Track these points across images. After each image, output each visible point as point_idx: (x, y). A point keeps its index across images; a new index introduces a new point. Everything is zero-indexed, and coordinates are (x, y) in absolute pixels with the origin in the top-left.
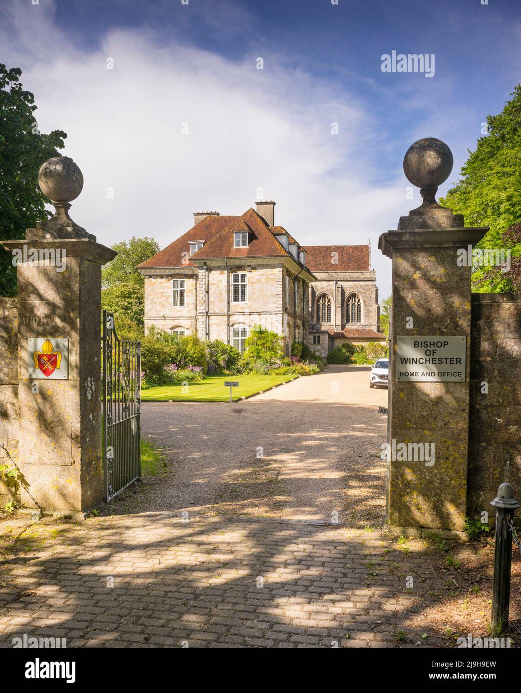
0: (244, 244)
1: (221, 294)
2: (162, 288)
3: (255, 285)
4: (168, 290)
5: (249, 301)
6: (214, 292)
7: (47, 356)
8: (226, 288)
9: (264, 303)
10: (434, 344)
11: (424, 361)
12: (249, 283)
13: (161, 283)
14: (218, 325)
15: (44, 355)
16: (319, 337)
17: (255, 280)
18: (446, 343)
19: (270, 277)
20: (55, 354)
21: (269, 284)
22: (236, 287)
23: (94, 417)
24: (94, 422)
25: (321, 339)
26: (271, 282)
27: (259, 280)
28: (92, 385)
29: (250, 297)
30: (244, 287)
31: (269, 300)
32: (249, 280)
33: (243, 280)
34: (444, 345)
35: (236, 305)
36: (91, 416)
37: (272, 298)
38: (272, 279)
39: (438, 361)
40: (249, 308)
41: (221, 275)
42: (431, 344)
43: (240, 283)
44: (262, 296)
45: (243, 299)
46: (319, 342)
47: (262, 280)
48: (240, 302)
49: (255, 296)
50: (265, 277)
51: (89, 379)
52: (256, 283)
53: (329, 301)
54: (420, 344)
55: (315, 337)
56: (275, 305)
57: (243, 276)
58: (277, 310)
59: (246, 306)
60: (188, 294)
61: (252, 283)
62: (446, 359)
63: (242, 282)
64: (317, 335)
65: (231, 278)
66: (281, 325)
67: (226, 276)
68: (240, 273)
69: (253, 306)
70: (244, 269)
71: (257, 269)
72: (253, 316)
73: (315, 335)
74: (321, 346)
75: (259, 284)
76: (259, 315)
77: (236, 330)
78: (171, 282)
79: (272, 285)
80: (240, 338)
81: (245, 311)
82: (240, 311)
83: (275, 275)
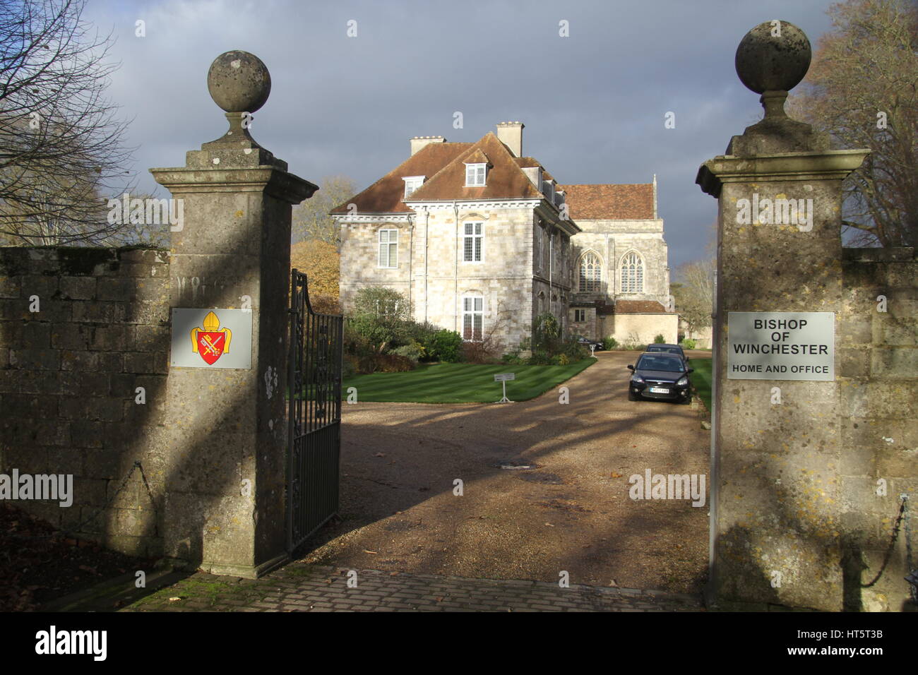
0: (480, 180)
1: (447, 251)
2: (366, 241)
3: (495, 238)
4: (373, 244)
5: (487, 259)
6: (438, 248)
7: (211, 334)
8: (454, 243)
9: (507, 263)
10: (785, 324)
11: (770, 349)
12: (487, 235)
13: (363, 235)
14: (443, 293)
15: (205, 334)
16: (583, 312)
17: (495, 232)
18: (803, 323)
19: (517, 227)
20: (223, 331)
21: (514, 237)
22: (468, 242)
23: (274, 424)
24: (275, 433)
25: (586, 315)
26: (517, 234)
27: (500, 231)
28: (274, 377)
29: (488, 255)
30: (478, 240)
31: (515, 260)
32: (486, 232)
33: (478, 231)
34: (801, 325)
35: (468, 266)
36: (271, 424)
37: (519, 256)
38: (518, 230)
39: (791, 350)
40: (486, 270)
41: (448, 224)
42: (780, 324)
43: (474, 236)
44: (505, 253)
45: (478, 258)
46: (583, 319)
47: (505, 231)
48: (474, 262)
49: (494, 254)
50: (509, 227)
51: (270, 368)
52: (496, 235)
53: (598, 261)
54: (763, 324)
55: (577, 312)
56: (522, 266)
57: (479, 226)
58: (526, 273)
59: (482, 267)
60: (401, 250)
61: (491, 236)
62: (804, 346)
63: (477, 233)
64: (580, 309)
65: (462, 229)
66: (531, 294)
67: (454, 225)
68: (474, 221)
69: (492, 268)
70: (481, 216)
71: (498, 216)
72: (492, 281)
73: (577, 309)
74: (585, 325)
75: (501, 238)
76: (498, 279)
77: (467, 301)
78: (378, 233)
79: (519, 238)
80: (473, 311)
81: (480, 274)
82: (473, 273)
83: (523, 224)
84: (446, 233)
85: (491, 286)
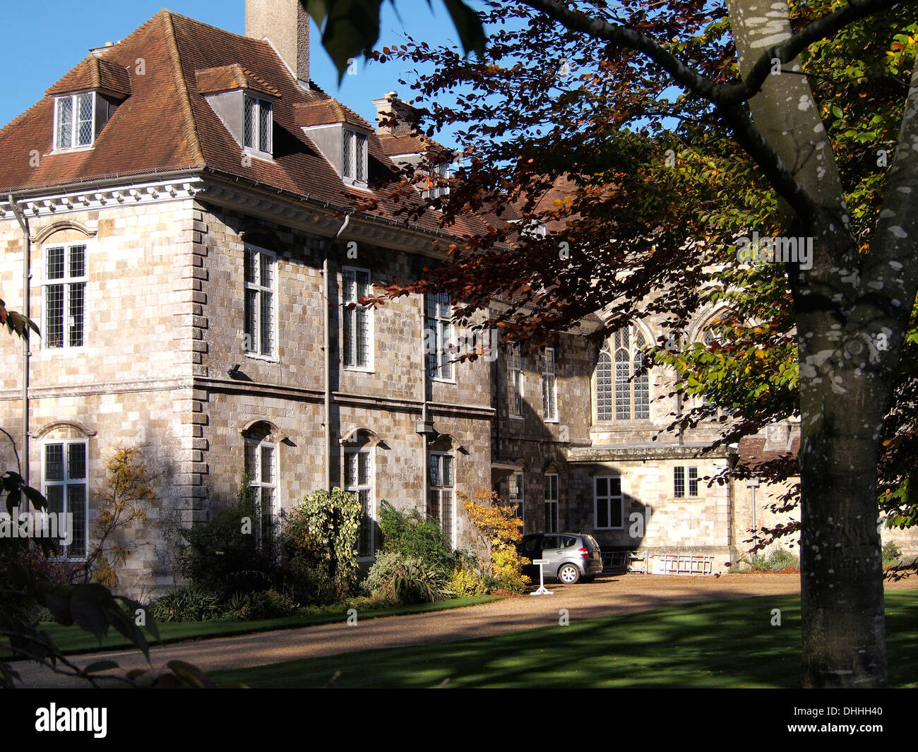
0: (84, 139)
3: (111, 284)
8: (24, 302)
9: (137, 349)
12: (96, 278)
16: (692, 470)
17: (110, 267)
19: (157, 251)
21: (153, 279)
22: (54, 296)
26: (159, 270)
27: (122, 265)
29: (96, 328)
30: (78, 290)
31: (154, 338)
32: (95, 267)
33: (78, 269)
35: (54, 359)
37: (163, 327)
38: (162, 260)
40: (92, 370)
41: (10, 254)
43: (67, 280)
44: (133, 323)
45: (77, 338)
46: (693, 490)
47: (133, 264)
48: (67, 350)
49: (111, 326)
50: (139, 253)
52: (112, 277)
55: (679, 472)
57: (78, 253)
58: (177, 372)
59: (83, 361)
61: (102, 277)
63: (74, 274)
64: (686, 464)
65: (40, 265)
66: (189, 429)
67: (22, 253)
68: (66, 241)
69: (105, 361)
70: (78, 228)
71: (118, 224)
72: (104, 397)
73: (678, 463)
74: (702, 506)
75: (124, 281)
76: (119, 393)
77: (53, 453)
79: (162, 281)
80: (67, 481)
81: (80, 379)
82: (64, 379)
83: (169, 240)
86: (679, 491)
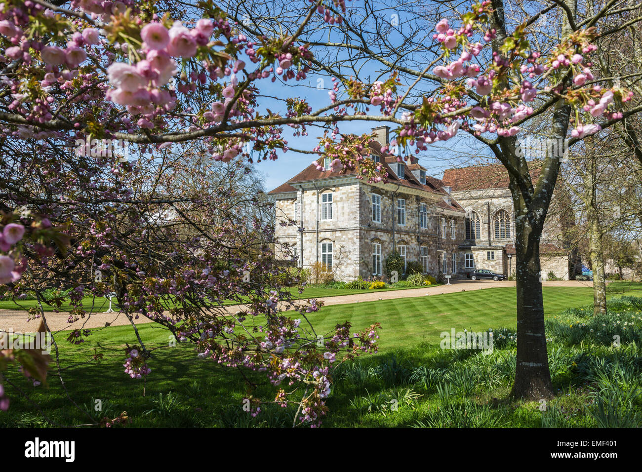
1: (313, 213)
2: (288, 210)
3: (338, 203)
4: (292, 212)
5: (335, 217)
6: (308, 211)
8: (316, 208)
9: (345, 220)
12: (334, 202)
13: (287, 206)
14: (311, 241)
16: (493, 253)
17: (338, 199)
19: (350, 195)
21: (349, 202)
22: (325, 206)
25: (495, 255)
26: (351, 200)
27: (341, 198)
29: (335, 214)
30: (330, 205)
31: (349, 217)
32: (334, 199)
33: (330, 199)
35: (324, 222)
37: (352, 214)
38: (351, 197)
40: (334, 225)
41: (313, 196)
43: (327, 202)
44: (344, 213)
45: (330, 217)
46: (493, 258)
47: (344, 198)
48: (328, 220)
49: (339, 214)
50: (346, 195)
52: (339, 201)
55: (489, 253)
56: (354, 221)
57: (330, 196)
58: (355, 226)
59: (332, 222)
61: (336, 202)
63: (329, 201)
64: (490, 251)
65: (321, 198)
66: (359, 240)
67: (316, 196)
68: (327, 193)
70: (330, 189)
71: (340, 188)
72: (337, 232)
73: (488, 251)
74: (494, 262)
75: (342, 203)
76: (341, 231)
77: (324, 246)
78: (294, 204)
79: (352, 203)
80: (327, 253)
81: (331, 227)
82: (327, 227)
83: (353, 192)
84: (313, 202)
85: (337, 235)
86: (489, 258)
